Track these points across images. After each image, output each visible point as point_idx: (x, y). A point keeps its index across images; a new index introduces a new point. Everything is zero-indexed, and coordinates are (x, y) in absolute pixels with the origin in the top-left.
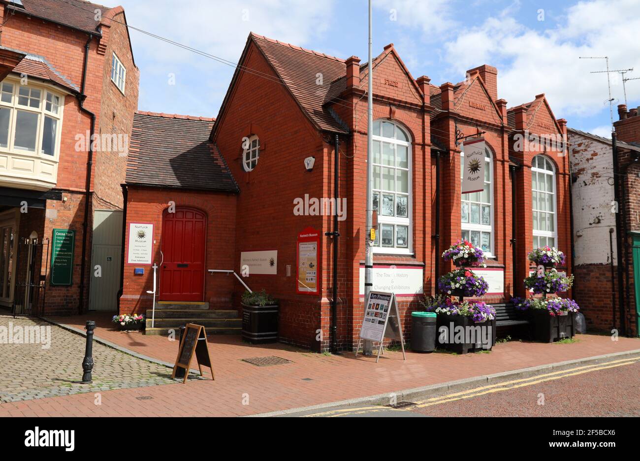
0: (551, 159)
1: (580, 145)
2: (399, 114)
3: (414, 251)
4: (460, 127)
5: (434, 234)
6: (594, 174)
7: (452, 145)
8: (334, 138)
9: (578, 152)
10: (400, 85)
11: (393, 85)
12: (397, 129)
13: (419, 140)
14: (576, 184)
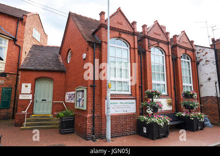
0: (189, 55)
1: (200, 50)
2: (123, 36)
3: (131, 93)
4: (150, 42)
5: (140, 85)
6: (206, 61)
7: (147, 49)
8: (93, 44)
9: (199, 53)
10: (124, 24)
11: (121, 24)
12: (123, 42)
13: (132, 46)
14: (199, 65)
